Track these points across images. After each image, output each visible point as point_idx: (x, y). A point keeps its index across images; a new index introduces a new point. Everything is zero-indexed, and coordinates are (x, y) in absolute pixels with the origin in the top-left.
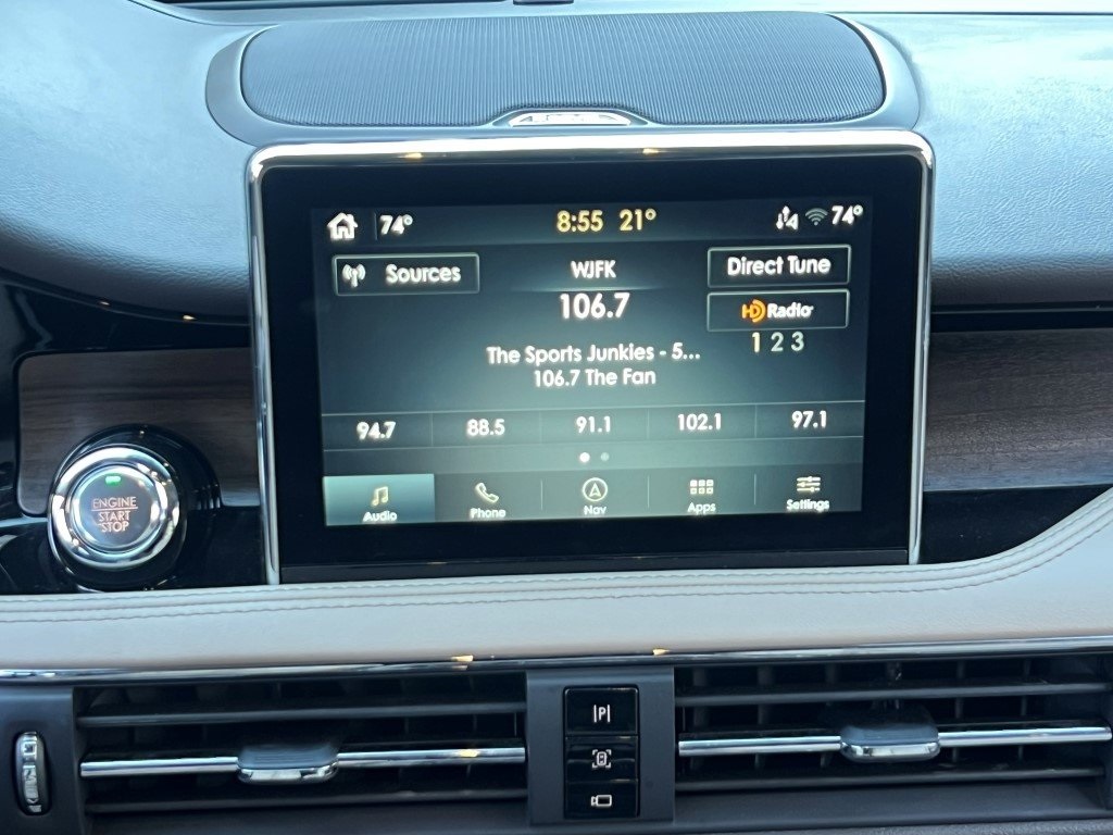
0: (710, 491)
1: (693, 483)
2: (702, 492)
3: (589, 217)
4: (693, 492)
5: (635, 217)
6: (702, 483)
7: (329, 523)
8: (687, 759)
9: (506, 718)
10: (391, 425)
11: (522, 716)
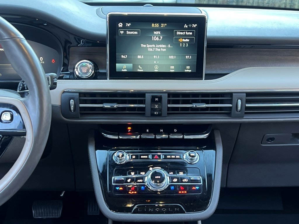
0: (174, 68)
1: (171, 67)
2: (172, 68)
3: (157, 25)
4: (171, 68)
5: (163, 25)
6: (172, 67)
7: (117, 71)
8: (169, 107)
9: (142, 100)
10: (126, 56)
11: (145, 100)
